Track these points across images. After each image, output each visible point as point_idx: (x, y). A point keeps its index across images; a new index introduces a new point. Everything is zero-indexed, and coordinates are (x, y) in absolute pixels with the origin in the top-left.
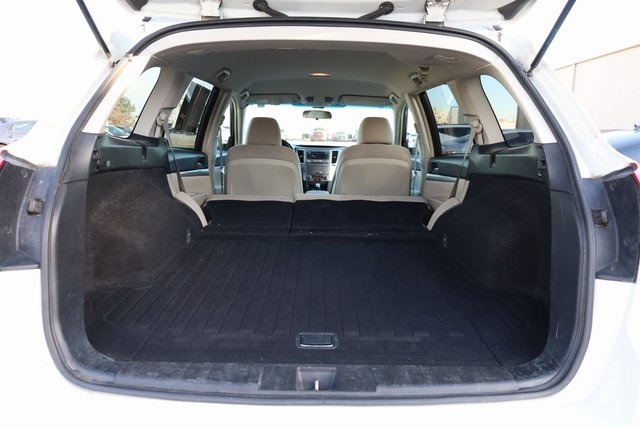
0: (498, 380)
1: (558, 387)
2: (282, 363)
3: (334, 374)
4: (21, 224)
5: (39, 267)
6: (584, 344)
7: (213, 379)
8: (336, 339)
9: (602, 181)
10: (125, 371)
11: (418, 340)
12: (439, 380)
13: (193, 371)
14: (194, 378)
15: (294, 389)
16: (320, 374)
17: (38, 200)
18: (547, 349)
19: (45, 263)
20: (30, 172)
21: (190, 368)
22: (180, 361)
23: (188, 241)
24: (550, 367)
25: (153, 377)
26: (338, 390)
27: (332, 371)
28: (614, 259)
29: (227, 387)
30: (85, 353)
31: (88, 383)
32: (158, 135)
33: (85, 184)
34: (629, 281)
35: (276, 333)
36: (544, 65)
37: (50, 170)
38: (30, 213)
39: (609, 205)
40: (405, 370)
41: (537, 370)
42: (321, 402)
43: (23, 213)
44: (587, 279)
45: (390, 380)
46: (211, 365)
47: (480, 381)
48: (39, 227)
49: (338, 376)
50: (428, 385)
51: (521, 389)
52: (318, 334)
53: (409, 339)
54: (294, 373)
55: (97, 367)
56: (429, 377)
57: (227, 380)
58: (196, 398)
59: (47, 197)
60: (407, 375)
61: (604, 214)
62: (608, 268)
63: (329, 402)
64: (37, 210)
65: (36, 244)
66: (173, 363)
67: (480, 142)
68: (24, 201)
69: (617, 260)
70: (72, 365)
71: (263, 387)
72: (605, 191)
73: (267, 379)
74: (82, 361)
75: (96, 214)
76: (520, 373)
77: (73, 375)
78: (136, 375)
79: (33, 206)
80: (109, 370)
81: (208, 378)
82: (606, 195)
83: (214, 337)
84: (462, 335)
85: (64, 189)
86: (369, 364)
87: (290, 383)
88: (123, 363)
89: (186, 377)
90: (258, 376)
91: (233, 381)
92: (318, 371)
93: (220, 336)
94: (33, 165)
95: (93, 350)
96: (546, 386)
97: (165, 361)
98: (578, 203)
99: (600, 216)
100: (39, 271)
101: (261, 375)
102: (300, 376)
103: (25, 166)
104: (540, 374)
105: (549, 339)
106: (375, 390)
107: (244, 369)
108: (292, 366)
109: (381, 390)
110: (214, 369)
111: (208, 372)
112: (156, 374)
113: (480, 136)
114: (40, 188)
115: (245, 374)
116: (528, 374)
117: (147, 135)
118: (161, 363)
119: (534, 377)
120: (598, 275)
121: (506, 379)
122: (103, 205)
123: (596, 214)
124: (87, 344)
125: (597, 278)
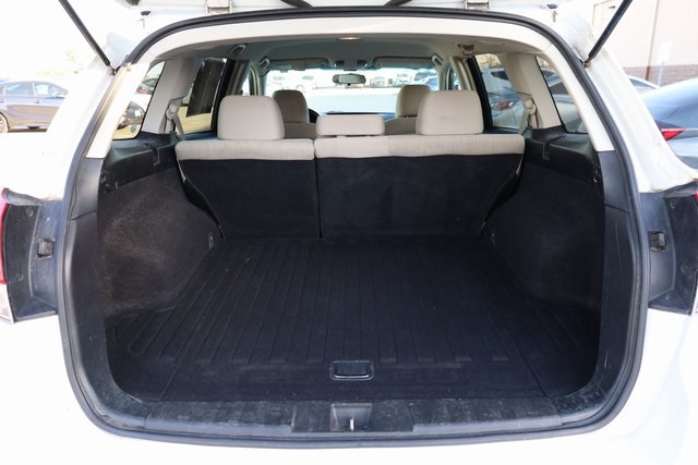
0: (540, 416)
1: (603, 422)
2: (317, 399)
3: (370, 410)
4: (33, 268)
5: (57, 313)
6: (633, 377)
7: (246, 422)
8: (372, 368)
9: (662, 196)
10: (154, 415)
11: (459, 366)
12: (479, 417)
13: (224, 412)
14: (226, 421)
15: (329, 431)
16: (355, 411)
17: (47, 240)
18: (595, 377)
19: (62, 309)
20: (35, 209)
21: (221, 409)
22: (210, 401)
23: (211, 246)
24: (596, 400)
25: (184, 420)
26: (373, 430)
27: (368, 407)
28: (669, 287)
29: (260, 430)
30: (112, 396)
31: (118, 429)
32: (168, 130)
33: (95, 215)
34: (685, 313)
35: (309, 361)
36: (605, 53)
37: (56, 204)
38: (40, 256)
39: (669, 225)
40: (444, 404)
41: (583, 402)
42: (356, 444)
43: (33, 256)
44: (639, 308)
45: (428, 418)
46: (243, 404)
47: (522, 417)
48: (52, 271)
49: (373, 413)
50: (467, 422)
51: (564, 424)
52: (353, 362)
53: (450, 365)
54: (328, 411)
55: (126, 411)
56: (469, 413)
57: (260, 423)
58: (228, 442)
59: (57, 237)
60: (445, 411)
61: (661, 237)
62: (663, 297)
63: (364, 444)
64: (47, 252)
65: (51, 289)
66: (203, 403)
67: (534, 126)
68: (33, 243)
69: (672, 288)
70: (101, 410)
71: (297, 429)
72: (665, 208)
73: (300, 419)
74: (110, 405)
75: (109, 234)
76: (565, 406)
77: (103, 421)
78: (166, 419)
79: (43, 247)
80: (138, 414)
81: (240, 421)
82: (666, 213)
83: (244, 368)
84: (506, 359)
85: (74, 224)
86: (406, 398)
87: (324, 424)
88: (152, 404)
89: (217, 420)
90: (291, 417)
91: (265, 424)
92: (353, 407)
93: (251, 367)
94: (38, 200)
95: (120, 391)
96: (591, 420)
97: (195, 400)
98: (633, 224)
99: (657, 239)
100: (57, 317)
101: (294, 415)
102: (335, 413)
103: (30, 203)
104: (586, 407)
105: (597, 367)
106: (411, 430)
107: (276, 409)
108: (326, 403)
109: (418, 430)
110: (245, 410)
111: (239, 413)
112: (187, 417)
113: (534, 118)
114: (47, 227)
115: (277, 414)
116: (572, 407)
117: (157, 132)
118: (190, 403)
119: (580, 410)
120: (651, 305)
121: (549, 414)
122: (116, 222)
123: (653, 236)
124: (114, 385)
125: (650, 306)
